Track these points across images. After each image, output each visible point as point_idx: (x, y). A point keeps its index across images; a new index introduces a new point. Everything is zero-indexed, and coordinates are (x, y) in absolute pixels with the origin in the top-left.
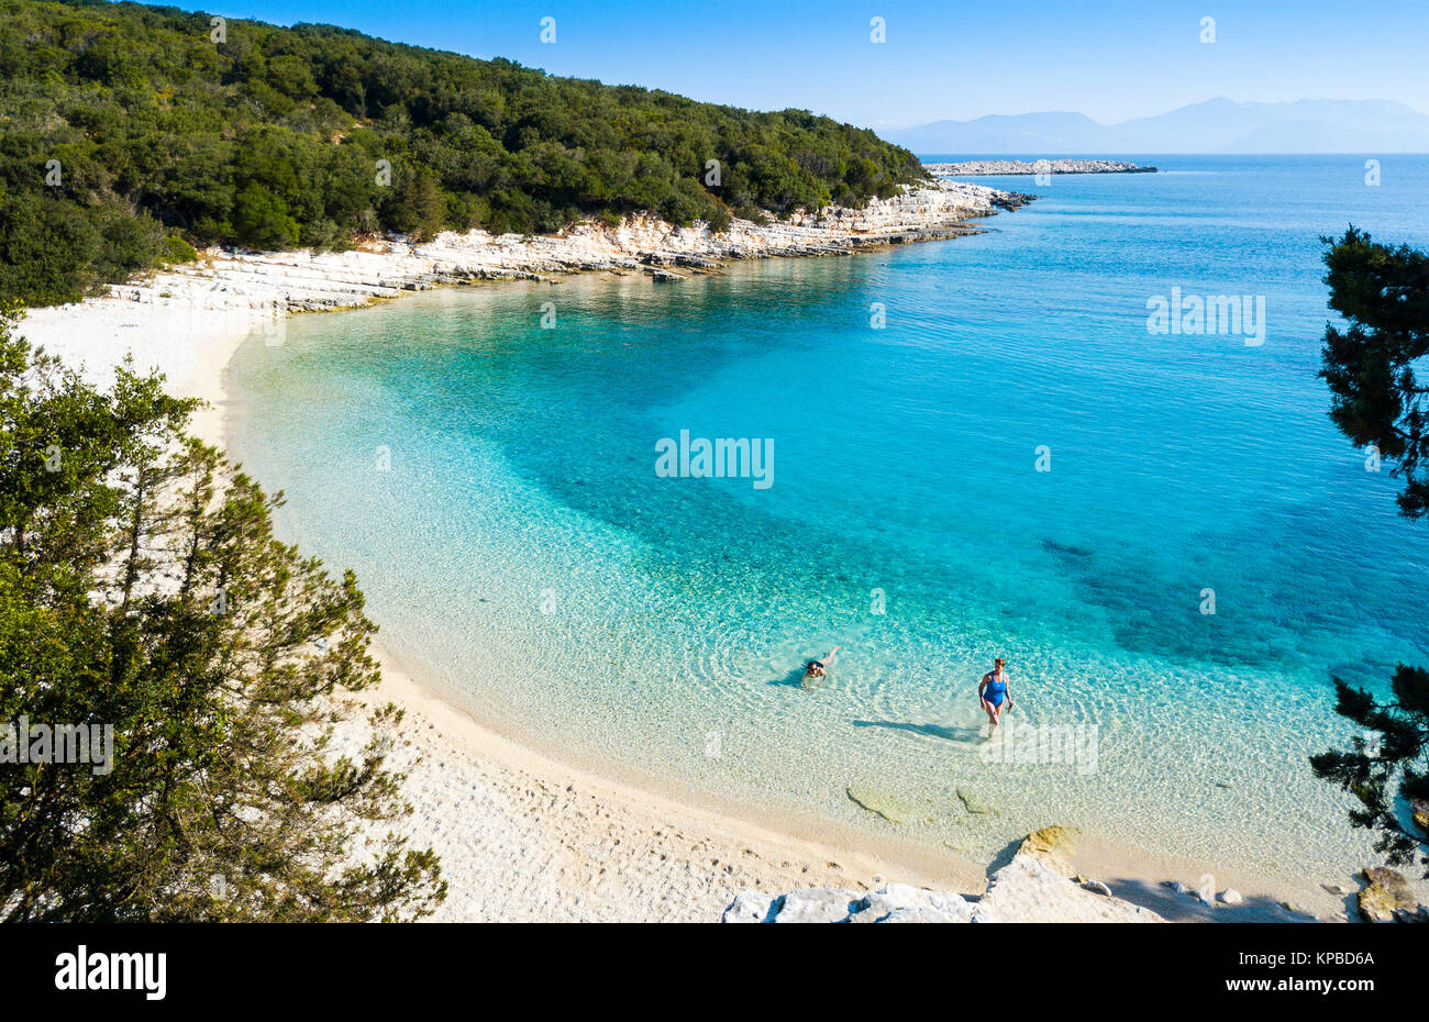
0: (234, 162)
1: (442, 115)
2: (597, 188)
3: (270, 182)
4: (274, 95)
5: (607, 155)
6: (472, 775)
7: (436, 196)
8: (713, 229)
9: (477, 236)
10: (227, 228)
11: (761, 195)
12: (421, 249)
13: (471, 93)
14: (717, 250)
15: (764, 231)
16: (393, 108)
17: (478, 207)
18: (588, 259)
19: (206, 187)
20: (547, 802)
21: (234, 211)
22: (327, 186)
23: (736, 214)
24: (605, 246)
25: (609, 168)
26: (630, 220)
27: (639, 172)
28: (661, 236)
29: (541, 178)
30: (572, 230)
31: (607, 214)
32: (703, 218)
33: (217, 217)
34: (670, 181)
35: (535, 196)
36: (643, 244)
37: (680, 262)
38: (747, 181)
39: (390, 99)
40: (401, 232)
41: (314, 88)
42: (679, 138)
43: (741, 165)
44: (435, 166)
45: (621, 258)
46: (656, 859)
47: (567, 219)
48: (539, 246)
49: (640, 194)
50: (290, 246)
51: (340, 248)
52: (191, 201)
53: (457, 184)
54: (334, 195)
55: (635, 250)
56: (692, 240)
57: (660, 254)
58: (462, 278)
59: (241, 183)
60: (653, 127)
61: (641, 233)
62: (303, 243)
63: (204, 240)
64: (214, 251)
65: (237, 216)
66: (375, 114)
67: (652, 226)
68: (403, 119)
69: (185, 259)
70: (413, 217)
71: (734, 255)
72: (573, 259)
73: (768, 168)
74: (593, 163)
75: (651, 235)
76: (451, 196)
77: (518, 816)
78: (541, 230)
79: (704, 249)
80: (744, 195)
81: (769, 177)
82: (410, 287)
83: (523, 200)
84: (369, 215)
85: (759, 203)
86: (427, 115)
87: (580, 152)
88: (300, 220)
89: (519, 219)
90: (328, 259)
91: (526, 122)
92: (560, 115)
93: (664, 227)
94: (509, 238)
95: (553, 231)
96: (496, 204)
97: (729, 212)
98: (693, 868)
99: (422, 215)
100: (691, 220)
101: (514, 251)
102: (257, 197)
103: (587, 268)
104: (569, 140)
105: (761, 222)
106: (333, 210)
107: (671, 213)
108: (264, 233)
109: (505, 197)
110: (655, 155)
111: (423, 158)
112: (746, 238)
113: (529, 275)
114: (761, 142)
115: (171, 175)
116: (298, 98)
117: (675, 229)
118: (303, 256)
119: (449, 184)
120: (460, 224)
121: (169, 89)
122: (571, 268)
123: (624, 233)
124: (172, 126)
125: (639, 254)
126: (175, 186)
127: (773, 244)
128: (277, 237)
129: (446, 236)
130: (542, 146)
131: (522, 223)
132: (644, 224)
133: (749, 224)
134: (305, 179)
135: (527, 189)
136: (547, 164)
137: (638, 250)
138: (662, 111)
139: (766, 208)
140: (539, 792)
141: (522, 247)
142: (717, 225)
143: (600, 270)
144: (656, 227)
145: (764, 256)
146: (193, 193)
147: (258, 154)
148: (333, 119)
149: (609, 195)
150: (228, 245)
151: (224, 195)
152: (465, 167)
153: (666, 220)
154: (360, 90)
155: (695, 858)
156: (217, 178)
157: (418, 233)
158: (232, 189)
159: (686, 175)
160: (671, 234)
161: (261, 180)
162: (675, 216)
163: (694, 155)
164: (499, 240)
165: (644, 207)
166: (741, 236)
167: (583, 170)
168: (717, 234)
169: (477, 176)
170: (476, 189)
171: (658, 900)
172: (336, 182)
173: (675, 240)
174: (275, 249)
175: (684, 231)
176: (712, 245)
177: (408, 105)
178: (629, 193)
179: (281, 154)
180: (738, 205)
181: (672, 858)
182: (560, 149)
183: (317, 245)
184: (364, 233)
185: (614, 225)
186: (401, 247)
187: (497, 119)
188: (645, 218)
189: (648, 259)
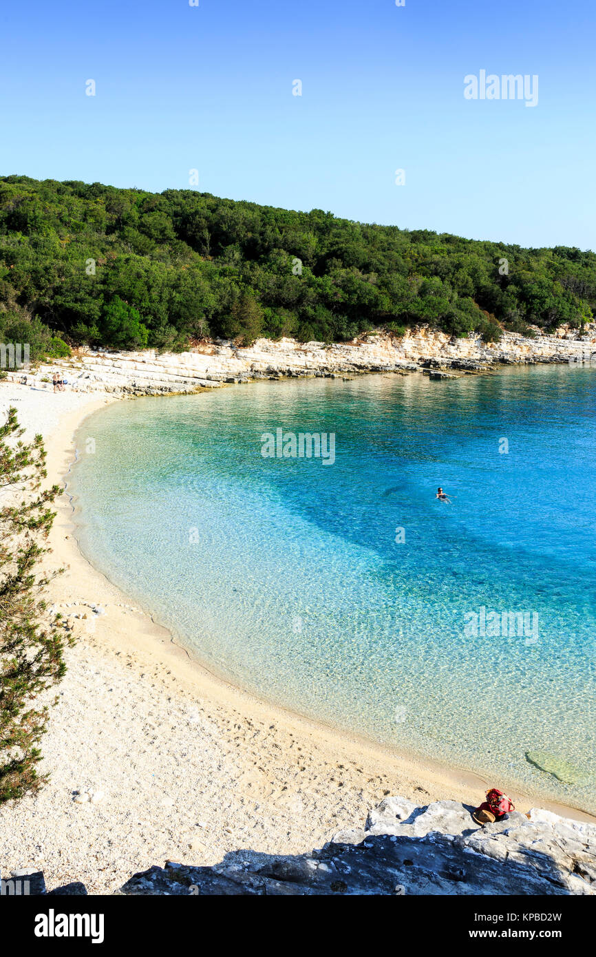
0: (104, 282)
1: (267, 251)
2: (386, 304)
3: (128, 297)
4: (142, 238)
5: (397, 279)
6: (193, 709)
7: (255, 309)
8: (485, 339)
9: (287, 343)
10: (95, 331)
11: (529, 312)
12: (242, 352)
13: (291, 235)
14: (488, 357)
15: (531, 342)
16: (230, 247)
17: (289, 319)
18: (377, 363)
19: (82, 301)
20: (250, 734)
21: (102, 318)
22: (171, 301)
23: (506, 328)
24: (391, 352)
25: (397, 288)
26: (414, 332)
27: (423, 292)
28: (440, 345)
29: (341, 296)
30: (364, 339)
31: (394, 326)
32: (477, 330)
33: (88, 323)
34: (449, 299)
35: (335, 311)
36: (424, 351)
37: (455, 365)
38: (517, 301)
39: (228, 241)
40: (225, 338)
41: (173, 234)
42: (458, 266)
43: (512, 288)
44: (256, 287)
45: (404, 362)
46: (334, 785)
47: (361, 329)
48: (337, 351)
49: (422, 310)
50: (140, 347)
51: (178, 350)
52: (70, 310)
53: (273, 301)
54: (175, 307)
55: (417, 356)
56: (468, 348)
57: (438, 359)
58: (272, 374)
59: (108, 298)
60: (436, 257)
61: (422, 342)
62: (151, 344)
63: (77, 340)
64: (85, 349)
65: (103, 322)
66: (216, 253)
67: (432, 336)
68: (237, 255)
69: (62, 355)
70: (236, 326)
71: (503, 361)
72: (365, 362)
73: (536, 290)
74: (384, 285)
75: (431, 343)
76: (268, 311)
77: (223, 742)
78: (339, 339)
79: (478, 356)
80: (514, 311)
81: (534, 297)
82: (230, 381)
83: (324, 314)
84: (202, 323)
85: (527, 318)
86: (255, 251)
87: (373, 277)
88: (149, 327)
89: (322, 329)
90: (169, 358)
91: (332, 255)
92: (361, 249)
93: (443, 337)
94: (313, 345)
95: (349, 340)
96: (303, 317)
97: (500, 325)
98: (365, 795)
99: (244, 325)
100: (467, 331)
101: (317, 355)
102: (119, 308)
103: (375, 370)
104: (365, 268)
105: (528, 334)
106: (174, 319)
107: (449, 326)
108: (122, 336)
109: (311, 311)
110: (437, 279)
111: (247, 280)
112: (515, 347)
113: (326, 373)
114: (530, 269)
115: (57, 291)
116: (160, 242)
117: (452, 340)
118: (150, 354)
119: (266, 301)
120: (274, 333)
121: (68, 236)
122: (361, 370)
123: (408, 342)
124: (65, 258)
125: (420, 359)
126: (60, 299)
127: (539, 353)
128: (131, 339)
129: (262, 342)
130: (343, 272)
131: (325, 333)
132: (426, 335)
133: (518, 336)
134: (155, 295)
135: (328, 306)
136: (346, 286)
137: (419, 356)
138: (446, 246)
139: (533, 323)
140: (245, 726)
141: (323, 352)
142: (488, 336)
143: (386, 371)
144: (436, 338)
145: (531, 362)
146: (71, 304)
147: (121, 275)
148: (184, 256)
149: (396, 311)
150: (95, 345)
151: (93, 307)
152: (280, 287)
153: (445, 332)
154: (207, 235)
155: (369, 788)
156: (90, 294)
157: (240, 339)
158: (100, 302)
159: (464, 295)
160: (449, 344)
161: (123, 296)
162: (452, 328)
163: (470, 280)
164: (304, 347)
165: (426, 321)
166: (510, 345)
167: (375, 291)
168: (489, 344)
169: (290, 294)
170: (288, 306)
171: (328, 816)
172: (178, 297)
173: (452, 349)
174: (129, 349)
175: (459, 341)
176: (485, 353)
177: (242, 245)
178: (413, 309)
179: (139, 276)
180: (509, 320)
181: (348, 785)
182: (356, 274)
183: (161, 347)
184: (198, 338)
185: (399, 335)
186: (225, 350)
187: (310, 253)
188: (427, 330)
189: (427, 364)
